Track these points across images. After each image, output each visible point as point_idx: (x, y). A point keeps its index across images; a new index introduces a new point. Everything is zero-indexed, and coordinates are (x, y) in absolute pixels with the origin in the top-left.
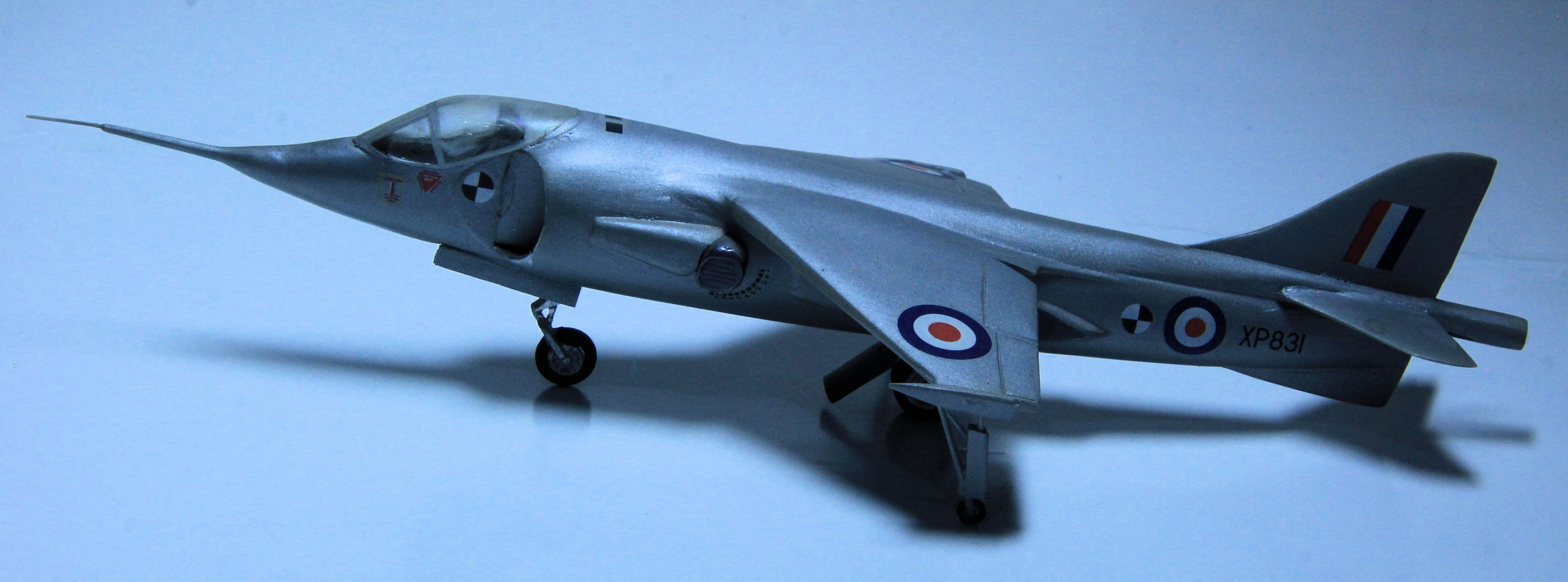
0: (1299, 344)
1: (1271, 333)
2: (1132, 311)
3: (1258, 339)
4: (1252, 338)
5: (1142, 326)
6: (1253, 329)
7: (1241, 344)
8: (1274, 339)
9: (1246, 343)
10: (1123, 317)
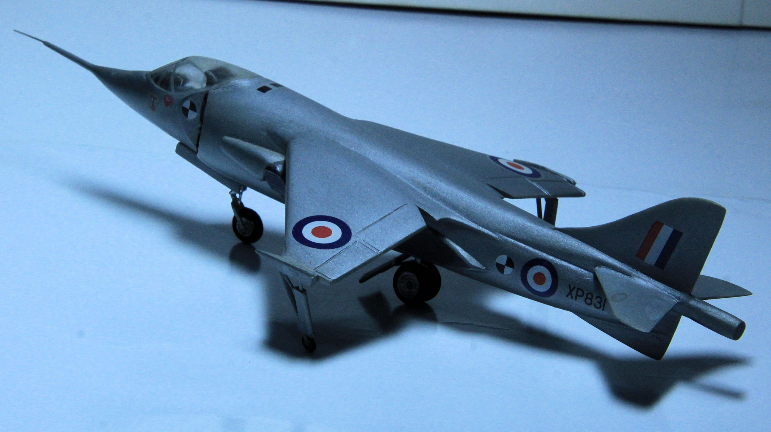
0: (602, 304)
1: (586, 293)
2: (502, 259)
3: (577, 295)
4: (574, 293)
5: (508, 271)
6: (574, 288)
7: (567, 296)
8: (587, 298)
9: (570, 296)
10: (496, 261)
